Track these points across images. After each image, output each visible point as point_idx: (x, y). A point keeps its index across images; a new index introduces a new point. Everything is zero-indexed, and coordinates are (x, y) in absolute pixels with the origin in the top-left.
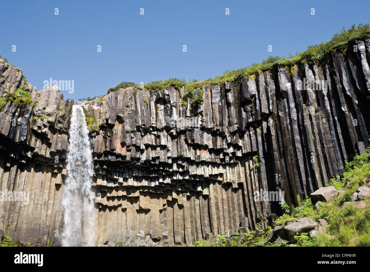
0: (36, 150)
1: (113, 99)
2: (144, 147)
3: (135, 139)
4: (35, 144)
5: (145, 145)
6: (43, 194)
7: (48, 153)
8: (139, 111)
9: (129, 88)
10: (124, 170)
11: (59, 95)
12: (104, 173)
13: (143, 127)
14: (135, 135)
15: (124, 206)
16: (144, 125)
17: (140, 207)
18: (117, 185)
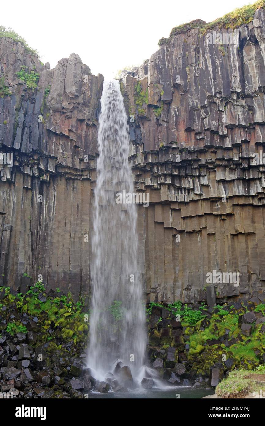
0: (59, 160)
1: (167, 57)
2: (225, 132)
3: (207, 119)
4: (57, 151)
5: (227, 127)
6: (82, 222)
7: (77, 161)
8: (211, 69)
9: (193, 31)
10: (200, 172)
11: (80, 68)
12: (169, 181)
13: (218, 96)
14: (206, 112)
15: (210, 230)
16: (220, 93)
17: (236, 231)
18: (192, 197)
